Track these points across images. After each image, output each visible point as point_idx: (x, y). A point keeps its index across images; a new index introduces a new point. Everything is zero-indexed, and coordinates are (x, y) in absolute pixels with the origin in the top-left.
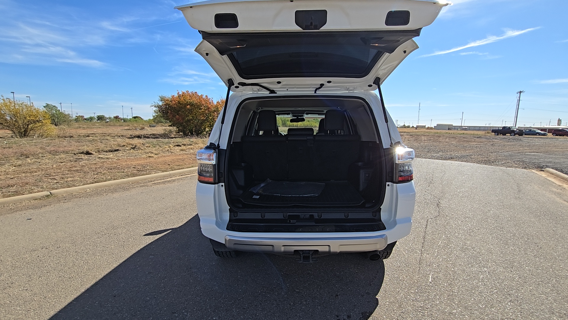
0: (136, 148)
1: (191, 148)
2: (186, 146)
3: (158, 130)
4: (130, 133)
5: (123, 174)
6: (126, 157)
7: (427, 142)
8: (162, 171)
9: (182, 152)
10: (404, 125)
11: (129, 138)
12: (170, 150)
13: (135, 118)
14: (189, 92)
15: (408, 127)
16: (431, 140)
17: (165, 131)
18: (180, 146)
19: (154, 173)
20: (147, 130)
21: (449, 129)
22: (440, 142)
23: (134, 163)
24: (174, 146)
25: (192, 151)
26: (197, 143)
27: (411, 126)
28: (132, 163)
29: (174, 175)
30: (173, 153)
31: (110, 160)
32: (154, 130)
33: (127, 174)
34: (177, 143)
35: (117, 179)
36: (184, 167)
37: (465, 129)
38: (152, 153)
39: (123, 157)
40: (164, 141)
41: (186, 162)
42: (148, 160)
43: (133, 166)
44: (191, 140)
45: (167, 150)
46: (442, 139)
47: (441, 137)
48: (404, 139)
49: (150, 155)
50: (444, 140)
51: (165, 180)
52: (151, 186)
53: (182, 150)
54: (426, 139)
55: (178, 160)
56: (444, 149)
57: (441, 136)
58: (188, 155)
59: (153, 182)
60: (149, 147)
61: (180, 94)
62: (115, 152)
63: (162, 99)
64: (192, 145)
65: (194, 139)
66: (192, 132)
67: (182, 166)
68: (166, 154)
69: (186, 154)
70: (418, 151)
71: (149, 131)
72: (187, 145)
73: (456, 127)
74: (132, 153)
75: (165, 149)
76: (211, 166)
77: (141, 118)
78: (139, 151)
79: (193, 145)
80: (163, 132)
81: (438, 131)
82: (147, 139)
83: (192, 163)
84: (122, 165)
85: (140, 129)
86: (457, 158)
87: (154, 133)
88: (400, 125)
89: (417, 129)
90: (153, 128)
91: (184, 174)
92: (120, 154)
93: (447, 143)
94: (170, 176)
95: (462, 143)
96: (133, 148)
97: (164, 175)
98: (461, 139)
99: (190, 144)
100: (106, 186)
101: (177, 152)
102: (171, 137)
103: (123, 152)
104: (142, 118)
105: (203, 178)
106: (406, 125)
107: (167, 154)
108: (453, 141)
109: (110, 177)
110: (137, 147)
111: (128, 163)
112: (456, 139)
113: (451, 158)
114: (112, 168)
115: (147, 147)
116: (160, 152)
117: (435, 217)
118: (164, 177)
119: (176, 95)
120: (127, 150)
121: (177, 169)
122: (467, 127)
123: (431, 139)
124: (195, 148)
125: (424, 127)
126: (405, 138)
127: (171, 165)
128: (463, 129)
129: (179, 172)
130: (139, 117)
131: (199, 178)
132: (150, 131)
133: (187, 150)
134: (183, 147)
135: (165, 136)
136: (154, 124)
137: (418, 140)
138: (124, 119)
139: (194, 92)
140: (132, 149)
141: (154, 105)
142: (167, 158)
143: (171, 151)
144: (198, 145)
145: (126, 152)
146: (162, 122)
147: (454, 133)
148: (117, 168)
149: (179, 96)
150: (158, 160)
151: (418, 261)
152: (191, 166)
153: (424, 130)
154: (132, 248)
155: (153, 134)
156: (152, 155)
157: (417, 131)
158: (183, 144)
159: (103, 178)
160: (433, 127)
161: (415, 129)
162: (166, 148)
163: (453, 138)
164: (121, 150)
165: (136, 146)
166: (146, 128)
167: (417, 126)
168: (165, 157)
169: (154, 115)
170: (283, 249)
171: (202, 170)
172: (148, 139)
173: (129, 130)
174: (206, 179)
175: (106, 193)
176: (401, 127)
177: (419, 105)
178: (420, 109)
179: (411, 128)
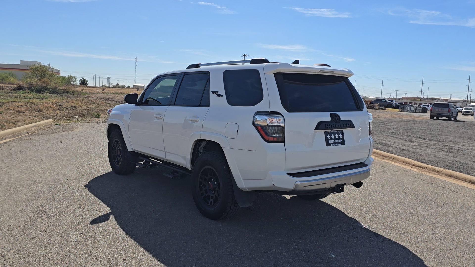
10: (118, 85)
15: (123, 87)
27: (126, 86)
106: (121, 84)
161: (130, 89)
167: (134, 86)
176: (114, 87)
177: (135, 60)
178: (137, 65)
179: (125, 89)
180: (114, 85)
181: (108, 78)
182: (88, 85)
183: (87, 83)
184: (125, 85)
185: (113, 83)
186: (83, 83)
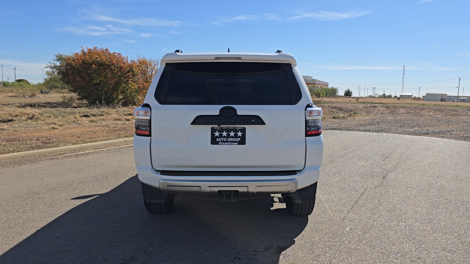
0: (34, 119)
1: (103, 119)
2: (96, 117)
3: (53, 98)
4: (17, 101)
5: (26, 146)
6: (24, 129)
7: (404, 116)
8: (72, 144)
9: (91, 124)
10: (384, 95)
11: (18, 107)
12: (76, 121)
13: (19, 81)
14: (97, 49)
15: (390, 97)
16: (411, 113)
17: (64, 99)
18: (89, 117)
19: (63, 146)
20: (39, 97)
21: (442, 100)
22: (421, 115)
23: (37, 135)
24: (81, 117)
25: (104, 123)
26: (109, 114)
27: (393, 96)
28: (33, 135)
29: (87, 148)
30: (81, 124)
31: (5, 131)
32: (48, 97)
33: (32, 146)
34: (83, 113)
35: (21, 151)
36: (97, 139)
37: (463, 100)
38: (55, 124)
39: (20, 128)
40: (65, 111)
41: (99, 134)
42: (52, 132)
43: (36, 138)
44: (101, 110)
45: (73, 121)
46: (425, 111)
47: (426, 109)
48: (376, 112)
49: (52, 126)
50: (427, 113)
51: (77, 153)
52: (62, 159)
53: (92, 121)
54: (404, 112)
55: (89, 132)
56: (422, 123)
57: (424, 109)
58: (100, 127)
59: (64, 155)
60: (50, 117)
61: (85, 51)
62: (9, 123)
63: (60, 58)
64: (103, 115)
65: (105, 109)
66: (101, 100)
67: (95, 138)
68: (72, 126)
69: (97, 126)
70: (388, 126)
71: (41, 98)
72: (97, 115)
73: (452, 98)
74: (30, 124)
75: (70, 120)
76: (147, 121)
77: (27, 81)
78: (38, 122)
79: (105, 115)
80: (61, 100)
81: (426, 102)
82: (43, 108)
83: (106, 136)
84: (22, 137)
85: (30, 96)
86: (433, 133)
87: (48, 101)
88: (378, 95)
89: (400, 99)
90: (46, 95)
91: (98, 147)
92: (15, 125)
93: (429, 117)
94: (82, 149)
95: (449, 117)
96: (31, 119)
97: (75, 148)
98: (449, 112)
99: (101, 114)
100: (9, 158)
101: (85, 123)
102: (73, 106)
103: (19, 123)
104: (29, 81)
105: (139, 132)
106: (387, 94)
107: (74, 125)
108: (439, 115)
109: (12, 149)
110: (35, 116)
111: (28, 134)
112: (443, 112)
113: (427, 134)
114: (12, 140)
115: (47, 117)
116: (65, 123)
117: (375, 187)
118: (75, 150)
119: (80, 53)
120: (23, 120)
121: (90, 142)
122: (465, 98)
123: (412, 111)
124: (108, 120)
125: (409, 97)
126: (379, 110)
127: (81, 138)
128: (461, 100)
129: (92, 146)
130: (24, 80)
131: (136, 131)
132: (43, 99)
133: (98, 122)
134: (92, 118)
135: (65, 104)
136: (47, 90)
137: (394, 112)
138: (4, 82)
139: (104, 49)
140: (29, 119)
141: (50, 66)
142: (74, 130)
143: (78, 122)
144: (111, 116)
145: (22, 122)
146: (57, 88)
147: (444, 105)
148: (17, 140)
149: (84, 53)
150: (63, 132)
151: (342, 218)
152: (105, 138)
153: (409, 101)
154: (61, 208)
155: (49, 103)
156: (56, 126)
157: (398, 102)
158: (91, 115)
159: (4, 150)
160: (422, 97)
161: (397, 99)
162: (71, 118)
163: (440, 110)
164: (15, 121)
165: (33, 116)
166: (37, 94)
167: (400, 95)
168: (71, 128)
169: (46, 77)
170: (208, 190)
171: (139, 125)
172: (45, 109)
173: (15, 97)
174: (143, 133)
175: (13, 166)
176: (379, 97)
177: (403, 68)
178: (405, 74)
179: (392, 99)
180: (380, 95)
181: (374, 88)
182: (352, 96)
183: (352, 94)
184: (391, 94)
185: (378, 94)
186: (348, 94)
